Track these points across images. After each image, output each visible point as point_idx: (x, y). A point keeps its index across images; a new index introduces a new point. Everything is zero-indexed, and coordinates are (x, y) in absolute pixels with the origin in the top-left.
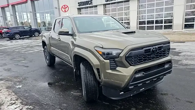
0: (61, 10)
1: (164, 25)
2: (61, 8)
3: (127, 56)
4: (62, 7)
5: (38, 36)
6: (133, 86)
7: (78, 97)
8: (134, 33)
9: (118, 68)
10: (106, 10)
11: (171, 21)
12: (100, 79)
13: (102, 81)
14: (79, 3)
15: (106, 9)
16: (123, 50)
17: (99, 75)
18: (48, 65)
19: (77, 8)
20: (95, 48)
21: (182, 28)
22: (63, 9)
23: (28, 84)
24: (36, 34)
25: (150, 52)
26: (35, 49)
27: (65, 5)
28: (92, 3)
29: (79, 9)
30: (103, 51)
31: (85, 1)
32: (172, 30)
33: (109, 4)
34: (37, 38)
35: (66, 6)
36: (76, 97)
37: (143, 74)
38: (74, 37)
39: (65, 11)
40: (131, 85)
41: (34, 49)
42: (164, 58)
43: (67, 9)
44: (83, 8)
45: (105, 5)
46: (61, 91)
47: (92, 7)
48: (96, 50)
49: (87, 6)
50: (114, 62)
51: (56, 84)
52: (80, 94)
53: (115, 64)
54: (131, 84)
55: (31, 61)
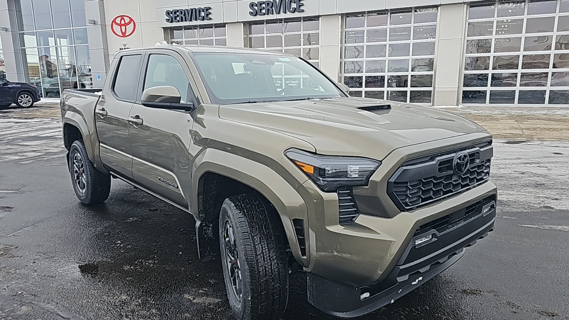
0: (109, 29)
1: (411, 91)
2: (109, 22)
3: (392, 180)
4: (114, 21)
5: (31, 106)
6: (408, 275)
7: (211, 310)
8: (386, 110)
9: (361, 219)
10: (250, 38)
11: (428, 81)
12: (304, 254)
13: (309, 260)
14: (168, 13)
15: (250, 36)
16: (381, 161)
17: (302, 242)
18: (83, 205)
19: (163, 28)
20: (287, 154)
21: (458, 101)
22: (117, 28)
23: (22, 271)
24: (24, 100)
25: (450, 168)
26: (28, 149)
27: (122, 17)
28: (210, 16)
29: (169, 31)
30: (318, 163)
31: (189, 8)
32: (431, 104)
33: (261, 22)
34: (26, 112)
35: (127, 20)
36: (205, 311)
37: (434, 235)
38: (199, 116)
39: (124, 35)
40: (403, 272)
41: (21, 149)
42: (479, 185)
43: (130, 28)
44: (179, 28)
45: (248, 24)
46: (147, 292)
47: (210, 26)
48: (291, 160)
49: (194, 23)
50: (351, 200)
51: (127, 268)
52: (217, 301)
53: (353, 206)
54: (401, 267)
55: (18, 191)
